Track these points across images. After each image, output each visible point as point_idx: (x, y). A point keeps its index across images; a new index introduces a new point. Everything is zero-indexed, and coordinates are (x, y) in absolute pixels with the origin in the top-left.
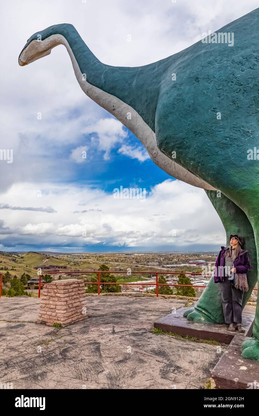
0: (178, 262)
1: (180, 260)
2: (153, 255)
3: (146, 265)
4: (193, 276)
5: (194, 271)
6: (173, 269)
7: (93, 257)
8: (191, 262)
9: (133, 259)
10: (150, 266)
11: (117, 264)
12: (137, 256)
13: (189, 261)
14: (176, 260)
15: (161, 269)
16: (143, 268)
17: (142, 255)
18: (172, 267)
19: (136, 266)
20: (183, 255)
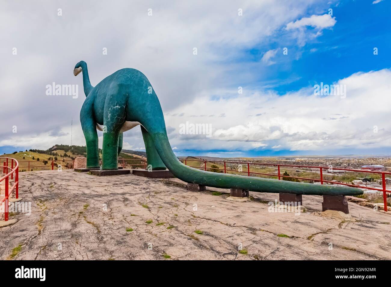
0: (348, 167)
1: (350, 165)
2: (318, 159)
3: (308, 170)
4: (365, 183)
5: (367, 177)
6: (340, 174)
7: (250, 162)
8: (365, 167)
9: (294, 163)
10: (313, 171)
11: (276, 169)
12: (299, 160)
13: (363, 165)
14: (345, 165)
15: (325, 175)
16: (305, 173)
17: (305, 159)
18: (339, 173)
19: (297, 171)
20: (355, 159)
